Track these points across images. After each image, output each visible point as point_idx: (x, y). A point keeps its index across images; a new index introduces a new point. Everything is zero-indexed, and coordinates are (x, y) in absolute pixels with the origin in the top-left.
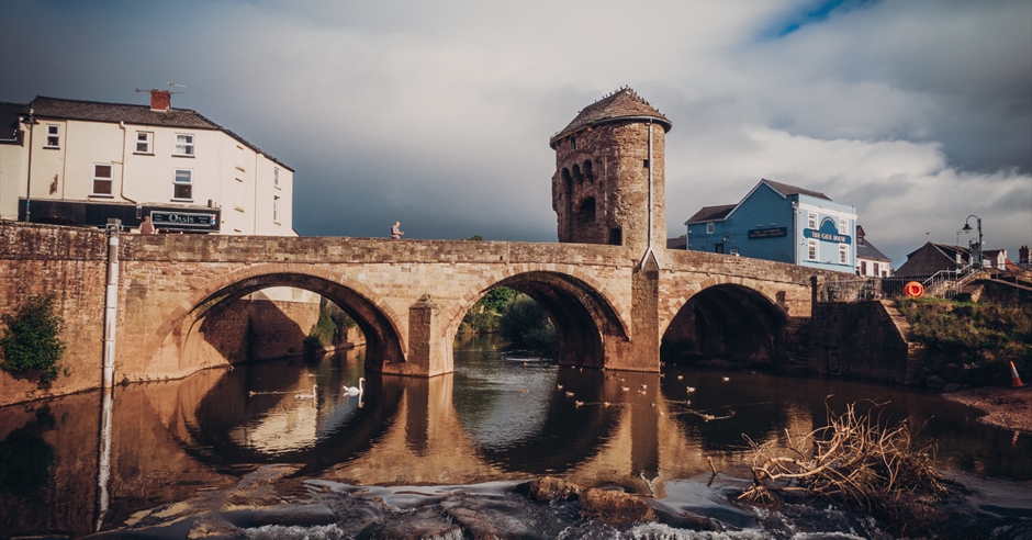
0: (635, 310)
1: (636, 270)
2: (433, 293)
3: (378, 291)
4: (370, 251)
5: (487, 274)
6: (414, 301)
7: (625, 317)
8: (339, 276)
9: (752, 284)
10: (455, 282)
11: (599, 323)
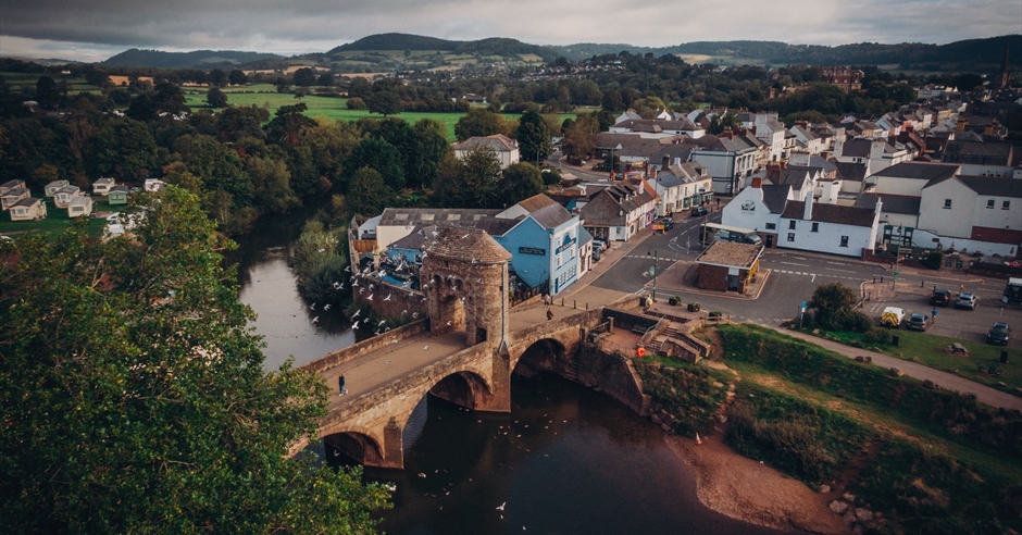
0: (494, 377)
1: (495, 354)
2: (394, 415)
3: (367, 427)
4: (363, 405)
5: (422, 390)
6: (386, 423)
7: (489, 382)
8: (347, 428)
9: (549, 336)
10: (406, 402)
11: (471, 384)
